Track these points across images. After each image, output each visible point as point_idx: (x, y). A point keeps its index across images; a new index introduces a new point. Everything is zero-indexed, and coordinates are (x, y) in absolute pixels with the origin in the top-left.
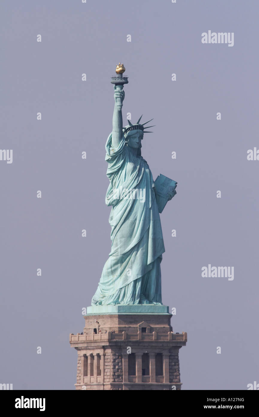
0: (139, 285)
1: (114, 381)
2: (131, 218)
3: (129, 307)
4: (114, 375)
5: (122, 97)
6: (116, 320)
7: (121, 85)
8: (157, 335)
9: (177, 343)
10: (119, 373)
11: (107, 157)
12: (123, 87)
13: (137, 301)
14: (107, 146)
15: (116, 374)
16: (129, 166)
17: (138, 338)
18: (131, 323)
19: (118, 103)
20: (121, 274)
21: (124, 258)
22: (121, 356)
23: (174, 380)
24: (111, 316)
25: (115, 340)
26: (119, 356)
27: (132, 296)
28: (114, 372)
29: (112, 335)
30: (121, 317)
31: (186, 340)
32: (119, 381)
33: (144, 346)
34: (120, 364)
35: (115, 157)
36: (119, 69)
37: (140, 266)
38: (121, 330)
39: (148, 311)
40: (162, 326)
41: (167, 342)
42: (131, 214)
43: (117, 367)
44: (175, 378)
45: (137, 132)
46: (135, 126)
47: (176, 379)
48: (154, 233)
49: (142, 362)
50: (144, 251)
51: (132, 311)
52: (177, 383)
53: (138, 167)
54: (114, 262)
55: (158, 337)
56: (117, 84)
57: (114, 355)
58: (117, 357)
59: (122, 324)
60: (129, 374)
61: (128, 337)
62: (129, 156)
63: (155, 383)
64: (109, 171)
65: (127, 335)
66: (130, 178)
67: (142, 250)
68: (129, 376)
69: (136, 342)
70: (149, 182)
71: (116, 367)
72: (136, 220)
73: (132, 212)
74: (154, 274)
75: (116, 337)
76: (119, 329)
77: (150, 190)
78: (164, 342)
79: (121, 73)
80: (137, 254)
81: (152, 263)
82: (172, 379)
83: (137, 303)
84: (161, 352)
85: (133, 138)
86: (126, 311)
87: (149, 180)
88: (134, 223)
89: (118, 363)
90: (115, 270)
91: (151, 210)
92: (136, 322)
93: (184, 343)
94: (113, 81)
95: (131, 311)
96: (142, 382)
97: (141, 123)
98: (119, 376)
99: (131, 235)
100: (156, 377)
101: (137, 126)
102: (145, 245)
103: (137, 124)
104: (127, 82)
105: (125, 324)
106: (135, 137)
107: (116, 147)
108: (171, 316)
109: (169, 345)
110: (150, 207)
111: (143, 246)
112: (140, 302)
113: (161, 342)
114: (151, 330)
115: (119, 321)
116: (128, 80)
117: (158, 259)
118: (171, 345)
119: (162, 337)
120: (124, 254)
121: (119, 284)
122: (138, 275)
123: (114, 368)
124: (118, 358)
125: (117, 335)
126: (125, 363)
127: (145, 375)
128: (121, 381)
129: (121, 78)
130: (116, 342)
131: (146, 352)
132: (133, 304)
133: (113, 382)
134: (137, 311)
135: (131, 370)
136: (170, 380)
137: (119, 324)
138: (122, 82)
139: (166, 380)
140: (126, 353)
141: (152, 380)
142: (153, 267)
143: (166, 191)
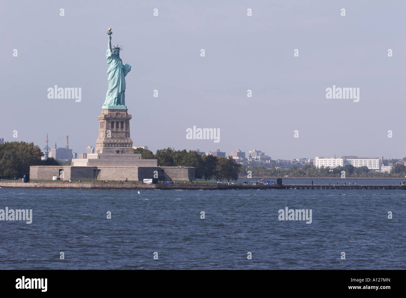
0: (116, 99)
1: (106, 130)
2: (114, 78)
3: (112, 106)
4: (106, 128)
5: (111, 38)
6: (108, 110)
7: (110, 34)
9: (128, 118)
11: (107, 58)
16: (114, 61)
17: (114, 117)
18: (113, 112)
19: (109, 40)
20: (111, 96)
21: (112, 91)
22: (109, 122)
24: (106, 109)
27: (114, 103)
29: (105, 116)
30: (109, 110)
31: (131, 117)
33: (117, 119)
35: (109, 58)
36: (109, 29)
37: (117, 93)
38: (109, 114)
39: (119, 108)
40: (124, 113)
41: (125, 118)
44: (128, 129)
46: (116, 48)
48: (122, 83)
49: (116, 124)
50: (118, 88)
51: (113, 108)
52: (128, 131)
53: (117, 61)
54: (109, 92)
55: (122, 116)
56: (109, 34)
57: (107, 122)
60: (112, 128)
61: (111, 116)
62: (114, 57)
63: (120, 131)
64: (108, 63)
65: (111, 115)
66: (114, 64)
69: (114, 118)
72: (115, 78)
74: (122, 96)
77: (121, 68)
79: (110, 30)
80: (116, 89)
81: (121, 92)
83: (115, 105)
84: (123, 121)
88: (115, 79)
89: (108, 124)
90: (110, 94)
92: (115, 111)
93: (131, 118)
96: (116, 130)
97: (118, 47)
98: (108, 129)
99: (114, 83)
100: (121, 129)
102: (118, 86)
104: (112, 34)
105: (111, 112)
106: (117, 51)
107: (109, 54)
108: (127, 110)
110: (120, 74)
112: (117, 105)
113: (123, 118)
114: (120, 114)
117: (123, 91)
120: (112, 89)
121: (111, 99)
122: (116, 96)
123: (106, 126)
125: (107, 115)
126: (110, 125)
127: (117, 128)
129: (110, 32)
130: (107, 118)
131: (118, 121)
134: (115, 108)
135: (112, 127)
136: (126, 130)
137: (109, 112)
138: (110, 33)
139: (124, 130)
140: (111, 121)
141: (119, 130)
142: (121, 94)
143: (127, 69)
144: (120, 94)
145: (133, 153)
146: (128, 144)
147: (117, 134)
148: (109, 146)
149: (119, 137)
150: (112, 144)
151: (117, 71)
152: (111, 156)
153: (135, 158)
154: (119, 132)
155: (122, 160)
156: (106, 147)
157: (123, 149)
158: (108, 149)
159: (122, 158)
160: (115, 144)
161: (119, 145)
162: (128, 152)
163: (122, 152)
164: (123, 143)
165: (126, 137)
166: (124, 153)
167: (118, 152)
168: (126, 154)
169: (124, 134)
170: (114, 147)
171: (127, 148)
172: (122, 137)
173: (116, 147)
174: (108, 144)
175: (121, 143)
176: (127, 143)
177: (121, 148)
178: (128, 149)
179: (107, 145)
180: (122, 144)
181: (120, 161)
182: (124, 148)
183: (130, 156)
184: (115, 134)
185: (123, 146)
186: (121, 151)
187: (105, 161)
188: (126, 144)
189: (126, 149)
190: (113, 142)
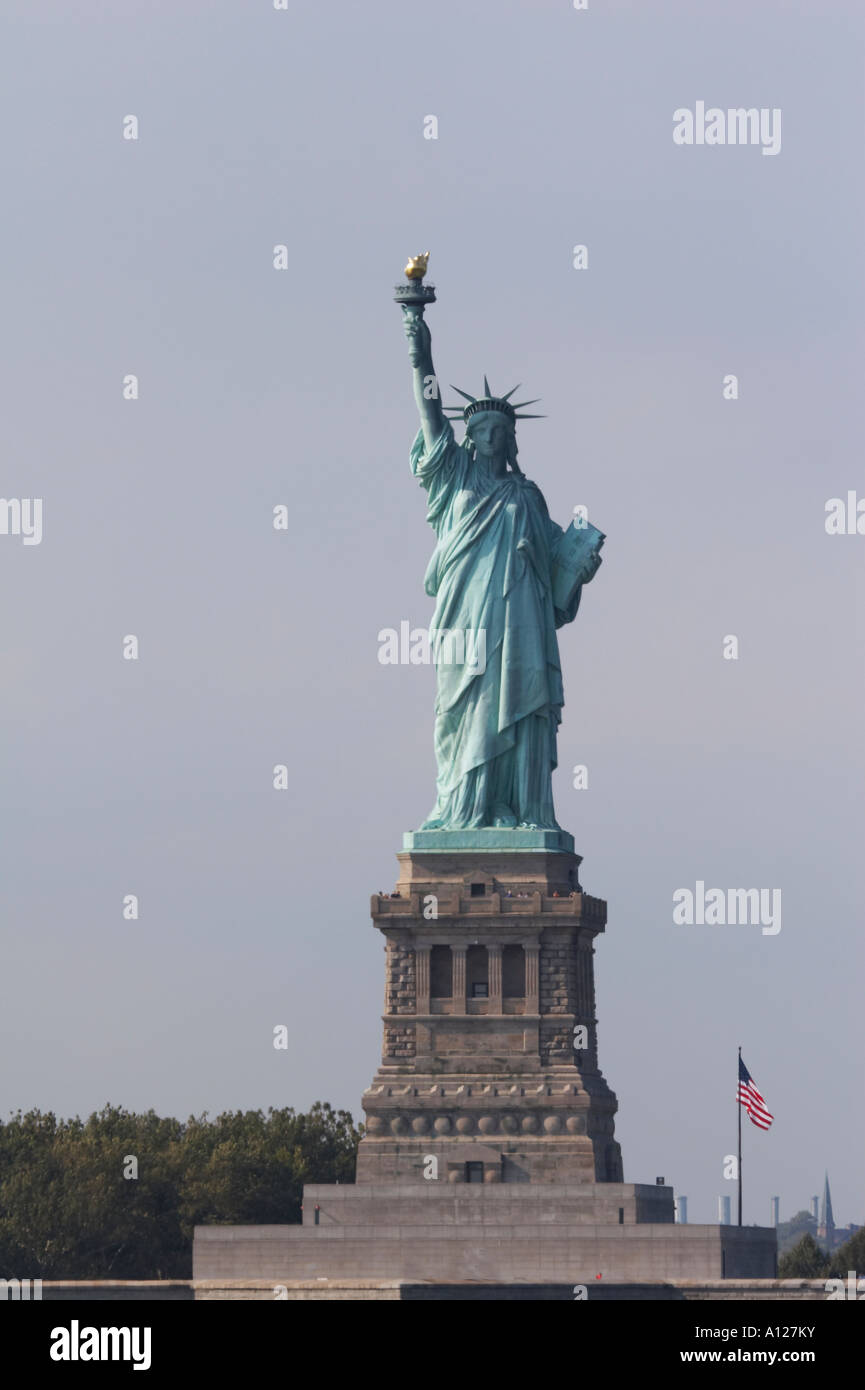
0: (481, 781)
1: (394, 1012)
4: (393, 998)
6: (409, 865)
7: (417, 304)
8: (501, 901)
9: (555, 918)
10: (406, 993)
12: (424, 310)
13: (475, 820)
14: (413, 453)
15: (399, 996)
16: (461, 498)
17: (451, 911)
18: (446, 873)
19: (410, 350)
20: (454, 757)
21: (454, 720)
22: (412, 953)
23: (552, 1008)
24: (397, 858)
25: (389, 915)
26: (407, 953)
27: (465, 809)
28: (394, 992)
29: (382, 902)
30: (419, 859)
32: (406, 1011)
33: (469, 928)
34: (410, 971)
35: (431, 479)
37: (482, 737)
38: (410, 893)
39: (495, 843)
40: (529, 880)
41: (529, 918)
42: (458, 614)
43: (402, 979)
44: (556, 1003)
45: (486, 418)
46: (482, 402)
47: (559, 1005)
49: (469, 966)
50: (489, 700)
51: (454, 845)
52: (560, 1015)
53: (486, 498)
54: (442, 728)
55: (504, 906)
57: (395, 950)
58: (402, 955)
59: (424, 877)
60: (434, 995)
61: (422, 907)
63: (500, 1016)
65: (420, 902)
66: (461, 524)
67: (484, 698)
68: (433, 999)
70: (512, 535)
71: (399, 978)
73: (460, 609)
75: (392, 908)
76: (411, 887)
77: (509, 555)
78: (521, 917)
79: (417, 275)
80: (474, 708)
81: (515, 727)
82: (548, 1008)
83: (473, 825)
84: (519, 942)
85: (479, 430)
86: (435, 844)
87: (513, 531)
89: (406, 968)
90: (448, 748)
91: (508, 603)
92: (459, 870)
94: (401, 296)
95: (448, 845)
96: (467, 1013)
98: (405, 1000)
100: (503, 1002)
101: (487, 402)
102: (491, 687)
103: (487, 399)
104: (432, 299)
105: (431, 877)
106: (483, 430)
109: (533, 925)
110: (504, 594)
111: (486, 689)
112: (485, 823)
113: (513, 918)
114: (494, 889)
115: (414, 868)
116: (436, 293)
117: (537, 721)
118: (541, 925)
119: (514, 907)
120: (452, 709)
122: (475, 758)
123: (394, 981)
124: (406, 957)
125: (399, 902)
126: (423, 971)
127: (474, 996)
128: (410, 1011)
129: (420, 288)
130: (392, 919)
131: (476, 942)
132: (463, 827)
133: (390, 1013)
134: (464, 845)
135: (440, 987)
136: (543, 1009)
137: (415, 876)
138: (418, 297)
139: (530, 1012)
140: (424, 944)
141: (493, 1008)
142: (517, 738)
143: (579, 557)
144: (510, 739)
145: (586, 1181)
146: (548, 1110)
147: (471, 1038)
148: (406, 1128)
149: (489, 1060)
150: (429, 1113)
151: (476, 577)
152: (398, 1202)
153: (584, 1218)
154: (487, 1026)
155: (447, 1233)
156: (382, 1139)
157: (513, 1150)
158: (398, 1149)
159: (482, 1212)
160: (451, 1112)
161: (482, 1122)
162: (548, 1174)
163: (506, 1171)
164: (517, 1102)
165: (544, 1063)
166: (524, 1178)
167: (471, 1171)
168: (534, 1191)
169: (528, 1039)
170: (446, 1139)
171: (547, 1139)
172: (515, 1059)
173: (462, 1139)
174: (398, 1110)
175: (499, 1103)
176: (543, 1102)
177: (496, 1147)
178: (553, 1148)
179: (395, 1123)
180: (507, 1110)
181: (436, 1240)
182: (522, 1145)
183: (546, 1204)
184: (461, 1038)
185: (517, 1130)
186: (492, 1166)
187: (325, 1241)
188: (539, 1112)
189: (537, 1148)
190: (438, 1103)
